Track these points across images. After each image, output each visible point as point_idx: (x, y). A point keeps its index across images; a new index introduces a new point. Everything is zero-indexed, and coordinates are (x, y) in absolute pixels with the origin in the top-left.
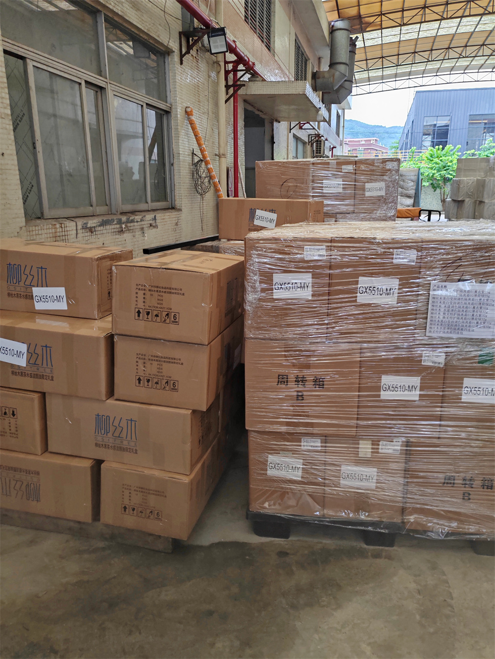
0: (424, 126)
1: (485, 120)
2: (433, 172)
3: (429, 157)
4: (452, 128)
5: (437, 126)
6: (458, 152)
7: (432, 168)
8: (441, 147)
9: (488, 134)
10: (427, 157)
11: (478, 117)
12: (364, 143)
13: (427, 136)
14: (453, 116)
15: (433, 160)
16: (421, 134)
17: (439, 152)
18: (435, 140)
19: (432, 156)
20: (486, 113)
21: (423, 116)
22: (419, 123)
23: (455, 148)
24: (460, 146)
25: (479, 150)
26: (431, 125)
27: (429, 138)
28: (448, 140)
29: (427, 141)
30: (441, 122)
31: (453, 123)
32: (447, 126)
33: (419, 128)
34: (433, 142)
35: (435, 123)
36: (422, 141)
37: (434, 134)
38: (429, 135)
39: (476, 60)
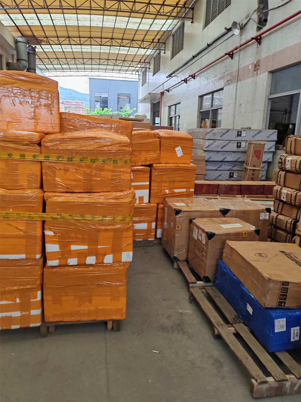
0: (95, 97)
1: (127, 97)
4: (110, 99)
8: (102, 108)
13: (97, 103)
14: (110, 93)
16: (94, 101)
17: (101, 111)
18: (102, 105)
20: (126, 93)
21: (94, 91)
22: (92, 95)
23: (109, 110)
25: (121, 112)
26: (99, 97)
29: (98, 105)
30: (104, 96)
31: (110, 97)
32: (107, 98)
33: (92, 98)
34: (100, 106)
35: (101, 96)
36: (95, 105)
37: (101, 102)
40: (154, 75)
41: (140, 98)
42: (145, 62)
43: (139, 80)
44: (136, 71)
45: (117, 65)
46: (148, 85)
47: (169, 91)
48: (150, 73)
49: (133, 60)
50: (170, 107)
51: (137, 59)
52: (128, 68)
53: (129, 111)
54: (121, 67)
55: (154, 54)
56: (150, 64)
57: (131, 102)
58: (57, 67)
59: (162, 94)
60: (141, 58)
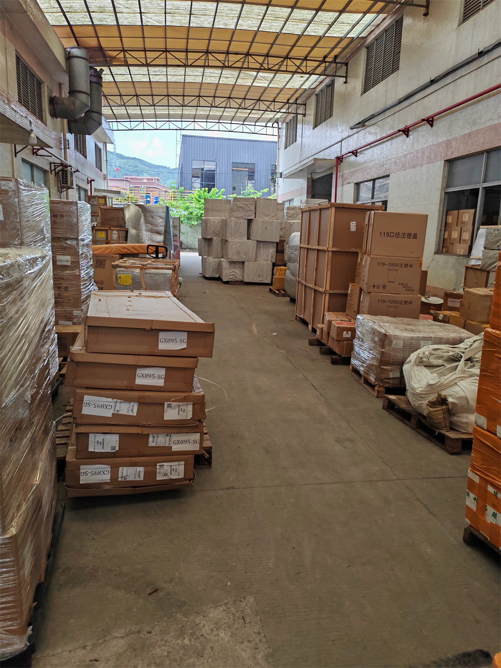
0: (193, 169)
1: (246, 168)
2: (201, 212)
3: (197, 198)
4: (218, 173)
5: (205, 170)
6: (222, 195)
7: (200, 209)
8: (207, 189)
9: (249, 181)
10: (195, 198)
11: (240, 165)
12: (146, 181)
13: (196, 178)
14: (218, 162)
15: (200, 201)
16: (191, 176)
17: (205, 193)
18: (204, 183)
19: (199, 197)
20: (246, 162)
21: (190, 159)
22: (188, 165)
23: (219, 191)
24: (224, 190)
26: (198, 169)
27: (199, 180)
28: (216, 184)
29: (197, 183)
30: (208, 167)
31: (218, 169)
32: (214, 171)
33: (188, 170)
34: (202, 184)
35: (202, 166)
36: (192, 183)
37: (202, 177)
38: (198, 177)
39: (227, 112)
40: (315, 126)
41: (280, 169)
42: (297, 103)
43: (279, 137)
44: (274, 120)
45: (245, 109)
46: (300, 146)
47: (358, 154)
48: (305, 124)
49: (274, 100)
50: (358, 185)
51: (283, 98)
52: (263, 114)
53: (256, 193)
54: (250, 114)
55: (318, 88)
56: (305, 107)
57: (256, 177)
58: (134, 113)
59: (340, 159)
60: (290, 95)
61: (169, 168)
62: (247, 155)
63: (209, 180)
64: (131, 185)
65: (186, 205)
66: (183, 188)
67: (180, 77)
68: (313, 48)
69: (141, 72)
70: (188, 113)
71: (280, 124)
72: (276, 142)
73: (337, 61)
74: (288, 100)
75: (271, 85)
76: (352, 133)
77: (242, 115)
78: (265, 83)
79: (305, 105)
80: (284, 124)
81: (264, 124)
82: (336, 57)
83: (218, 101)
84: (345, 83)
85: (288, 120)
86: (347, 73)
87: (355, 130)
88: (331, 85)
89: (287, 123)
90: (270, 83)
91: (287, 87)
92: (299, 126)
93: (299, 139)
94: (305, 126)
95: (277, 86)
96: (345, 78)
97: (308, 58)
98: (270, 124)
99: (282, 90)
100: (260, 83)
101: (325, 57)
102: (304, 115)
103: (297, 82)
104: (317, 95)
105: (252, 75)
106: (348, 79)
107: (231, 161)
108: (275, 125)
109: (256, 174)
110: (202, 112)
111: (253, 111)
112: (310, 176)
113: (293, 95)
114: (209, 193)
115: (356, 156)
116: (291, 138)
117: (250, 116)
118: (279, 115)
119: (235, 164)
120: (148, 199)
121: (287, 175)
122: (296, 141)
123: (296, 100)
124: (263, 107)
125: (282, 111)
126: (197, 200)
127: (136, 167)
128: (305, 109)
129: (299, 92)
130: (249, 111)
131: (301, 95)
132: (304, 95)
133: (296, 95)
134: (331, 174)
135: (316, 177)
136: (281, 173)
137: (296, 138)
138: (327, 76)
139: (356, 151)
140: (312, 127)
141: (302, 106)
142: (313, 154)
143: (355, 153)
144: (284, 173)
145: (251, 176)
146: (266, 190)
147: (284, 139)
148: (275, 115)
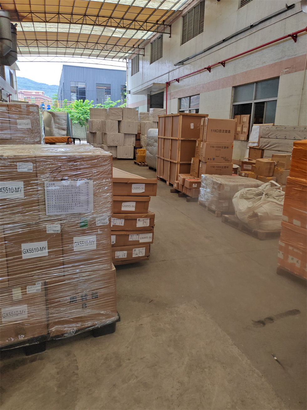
0: (71, 87)
1: (105, 87)
2: (79, 115)
3: (76, 106)
4: (87, 90)
5: (79, 87)
6: (92, 104)
7: (78, 113)
8: (82, 100)
9: (107, 95)
10: (75, 106)
11: (101, 85)
12: (35, 94)
14: (87, 83)
15: (78, 108)
16: (70, 92)
17: (81, 103)
19: (77, 106)
20: (105, 83)
21: (69, 80)
22: (67, 85)
23: (90, 102)
24: (93, 101)
25: (104, 104)
26: (75, 87)
27: (75, 95)
28: (86, 97)
29: (74, 96)
30: (81, 85)
31: (87, 87)
32: (85, 88)
33: (68, 88)
34: (77, 97)
35: (77, 85)
36: (71, 96)
37: (77, 92)
38: (74, 92)
39: (95, 51)
40: (151, 63)
41: (128, 89)
42: (139, 47)
43: (127, 68)
44: (124, 57)
45: (107, 50)
46: (142, 74)
47: (180, 81)
48: (144, 61)
49: (125, 45)
50: (180, 99)
51: (130, 44)
52: (117, 54)
53: (113, 103)
54: (109, 53)
55: (152, 39)
56: (144, 50)
57: (111, 93)
58: (33, 50)
59: (168, 84)
60: (135, 43)
61: (48, 85)
62: (105, 78)
63: (82, 94)
64: (25, 96)
65: (70, 111)
66: (67, 100)
67: (66, 30)
68: (151, 15)
69: (41, 26)
70: (69, 52)
71: (127, 60)
72: (126, 71)
73: (165, 23)
74: (134, 46)
75: (124, 37)
76: (176, 68)
77: (104, 54)
78: (120, 35)
79: (144, 49)
80: (130, 61)
81: (117, 60)
82: (164, 21)
83: (90, 45)
84: (170, 37)
85: (132, 58)
86: (171, 31)
87: (177, 67)
88: (161, 38)
89: (132, 60)
90: (123, 35)
91: (133, 38)
92: (141, 62)
93: (141, 69)
94: (145, 62)
95: (127, 37)
96: (169, 35)
97: (147, 21)
98: (121, 60)
99: (130, 39)
100: (117, 35)
101: (158, 21)
102: (144, 55)
103: (140, 35)
104: (151, 43)
105: (112, 30)
106: (172, 35)
107: (96, 83)
108: (125, 60)
109: (111, 91)
110: (78, 51)
111: (111, 52)
112: (149, 93)
113: (137, 43)
114: (83, 103)
115: (178, 82)
116: (135, 69)
117: (109, 54)
118: (127, 55)
119: (98, 85)
120: (43, 106)
121: (135, 93)
122: (139, 71)
123: (139, 45)
124: (118, 50)
125: (130, 52)
126: (76, 107)
127: (25, 83)
128: (144, 52)
129: (141, 41)
130: (109, 52)
131: (142, 43)
132: (143, 43)
133: (139, 43)
134: (163, 92)
135: (153, 94)
136: (130, 91)
137: (139, 69)
138: (158, 32)
139: (179, 79)
140: (149, 63)
141: (142, 49)
142: (151, 80)
143: (178, 80)
144: (132, 91)
145: (108, 91)
146: (119, 101)
147: (130, 69)
148: (125, 54)
